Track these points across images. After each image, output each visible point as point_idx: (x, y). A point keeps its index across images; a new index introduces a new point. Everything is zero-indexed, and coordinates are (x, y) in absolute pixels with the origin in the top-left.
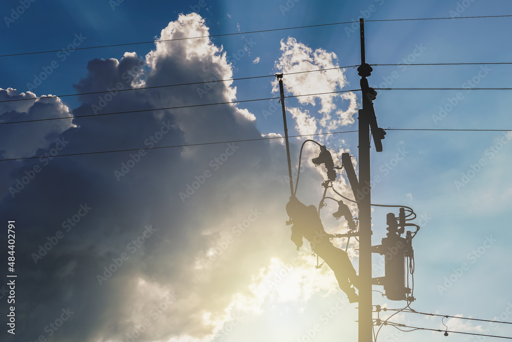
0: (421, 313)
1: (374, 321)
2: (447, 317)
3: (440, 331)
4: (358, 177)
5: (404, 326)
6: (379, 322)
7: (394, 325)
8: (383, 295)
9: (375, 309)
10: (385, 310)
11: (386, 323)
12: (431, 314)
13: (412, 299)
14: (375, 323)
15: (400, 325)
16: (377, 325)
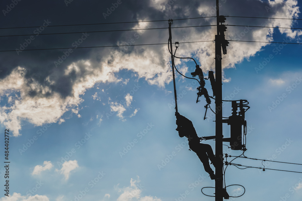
0: (250, 158)
1: (224, 162)
2: (265, 160)
3: (260, 168)
4: (215, 78)
5: (241, 165)
6: (227, 163)
7: (234, 165)
8: (229, 147)
9: (224, 156)
10: (230, 156)
11: (230, 164)
12: (256, 159)
13: (245, 150)
14: (224, 164)
15: (239, 165)
16: (226, 165)
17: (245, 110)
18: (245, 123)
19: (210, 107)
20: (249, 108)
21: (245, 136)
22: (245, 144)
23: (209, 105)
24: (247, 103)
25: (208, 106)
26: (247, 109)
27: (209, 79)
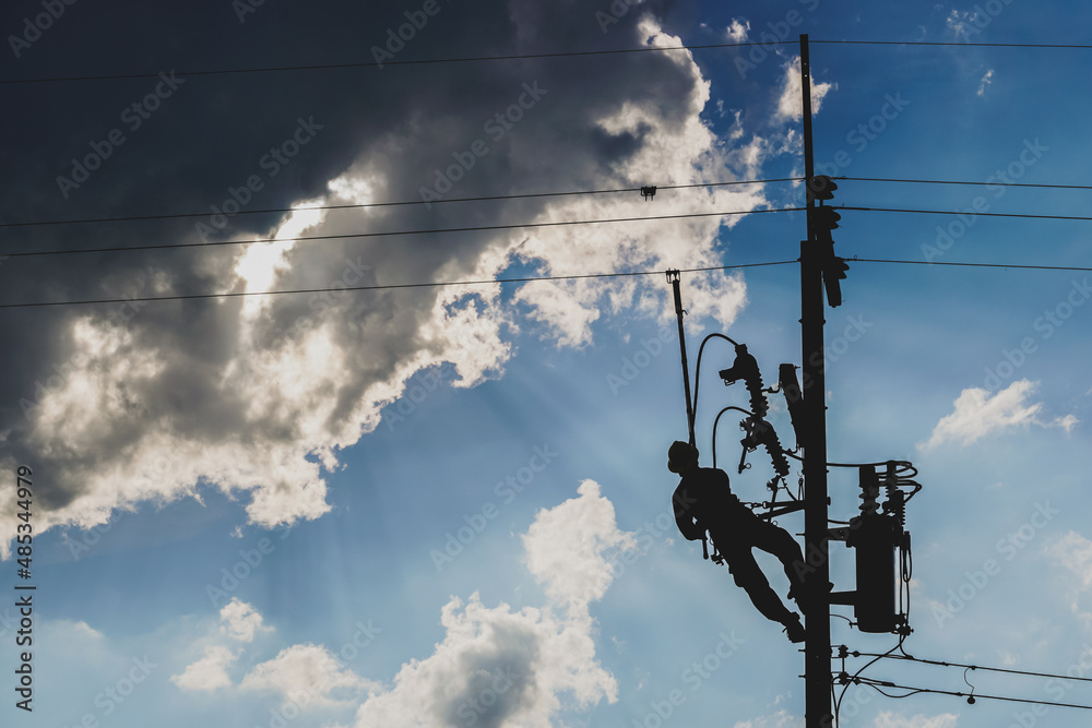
0: (925, 661)
1: (834, 675)
2: (973, 668)
3: (959, 694)
5: (891, 685)
6: (845, 679)
7: (870, 682)
8: (851, 624)
9: (836, 652)
10: (856, 654)
11: (857, 681)
12: (943, 664)
13: (906, 631)
14: (837, 681)
15: (885, 684)
16: (841, 683)
17: (906, 497)
18: (905, 542)
19: (785, 484)
20: (919, 487)
21: (904, 584)
22: (905, 611)
23: (783, 480)
24: (911, 472)
25: (780, 484)
26: (912, 494)
27: (782, 391)
